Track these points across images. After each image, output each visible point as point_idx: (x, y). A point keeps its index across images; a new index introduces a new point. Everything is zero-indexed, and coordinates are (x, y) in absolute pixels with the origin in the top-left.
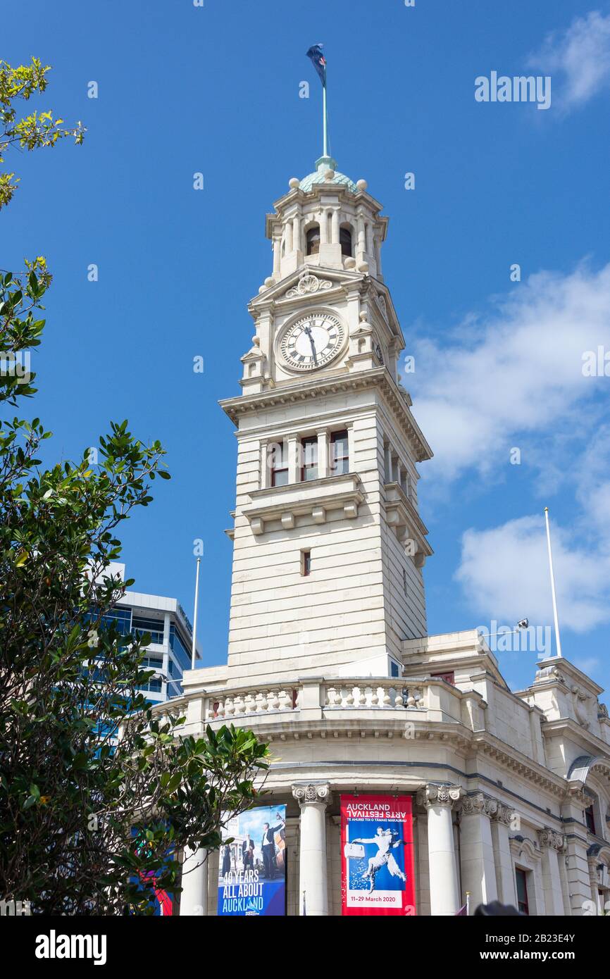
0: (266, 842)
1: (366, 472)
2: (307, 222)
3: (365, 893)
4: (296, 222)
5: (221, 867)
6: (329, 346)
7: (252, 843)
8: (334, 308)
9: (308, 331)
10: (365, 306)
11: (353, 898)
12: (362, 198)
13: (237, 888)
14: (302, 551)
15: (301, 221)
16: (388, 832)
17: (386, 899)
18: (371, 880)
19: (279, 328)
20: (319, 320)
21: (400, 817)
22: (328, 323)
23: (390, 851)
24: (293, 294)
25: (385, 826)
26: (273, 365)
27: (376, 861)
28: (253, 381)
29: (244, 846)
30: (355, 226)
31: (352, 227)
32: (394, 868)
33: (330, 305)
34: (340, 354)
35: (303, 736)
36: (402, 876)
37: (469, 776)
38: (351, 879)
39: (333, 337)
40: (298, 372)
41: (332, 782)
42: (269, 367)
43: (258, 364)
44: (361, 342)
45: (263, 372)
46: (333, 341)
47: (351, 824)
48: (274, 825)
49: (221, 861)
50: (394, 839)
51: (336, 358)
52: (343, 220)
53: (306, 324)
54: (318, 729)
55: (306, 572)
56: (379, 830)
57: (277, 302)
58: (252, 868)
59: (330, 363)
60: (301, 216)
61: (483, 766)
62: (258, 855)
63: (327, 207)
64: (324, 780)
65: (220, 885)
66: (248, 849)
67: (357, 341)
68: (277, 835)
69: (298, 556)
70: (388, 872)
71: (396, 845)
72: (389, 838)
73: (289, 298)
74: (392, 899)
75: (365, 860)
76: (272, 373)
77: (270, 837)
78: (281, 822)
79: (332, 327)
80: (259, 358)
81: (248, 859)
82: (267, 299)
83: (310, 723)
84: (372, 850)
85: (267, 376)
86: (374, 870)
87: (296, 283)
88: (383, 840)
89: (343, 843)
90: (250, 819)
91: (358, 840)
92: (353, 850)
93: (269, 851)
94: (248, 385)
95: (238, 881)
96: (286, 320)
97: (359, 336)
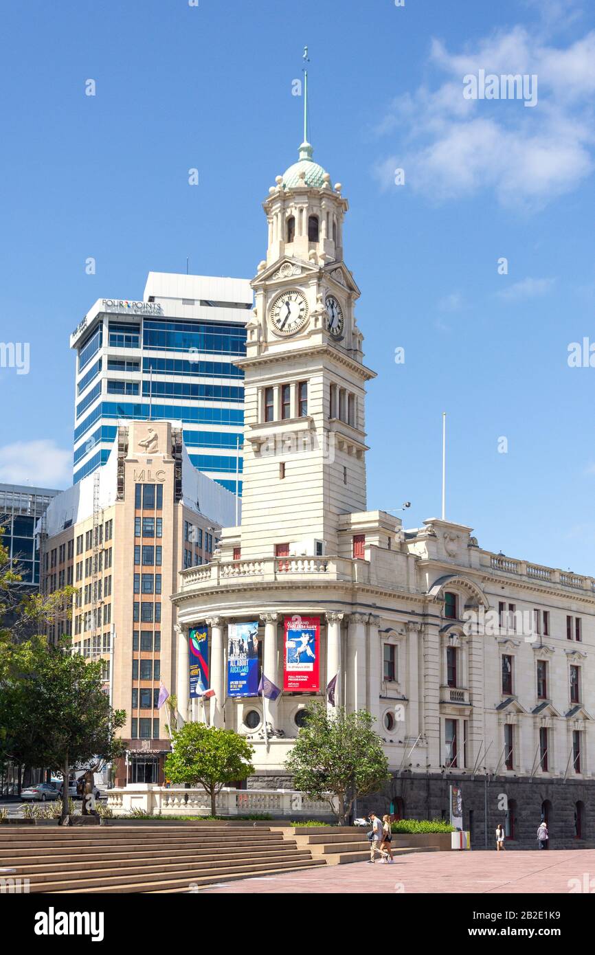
0: (249, 640)
1: (316, 414)
2: (287, 215)
3: (295, 664)
4: (279, 215)
5: (229, 651)
6: (300, 317)
7: (243, 640)
8: (303, 289)
9: (287, 304)
10: (322, 289)
11: (289, 667)
12: (324, 193)
13: (236, 662)
14: (281, 463)
15: (283, 214)
16: (307, 635)
17: (305, 667)
18: (298, 658)
19: (270, 300)
20: (294, 296)
21: (314, 628)
22: (300, 299)
23: (309, 644)
24: (277, 277)
25: (306, 632)
26: (266, 329)
27: (301, 649)
28: (253, 344)
29: (239, 642)
30: (320, 216)
31: (318, 216)
32: (310, 652)
33: (301, 285)
34: (306, 324)
35: (264, 589)
36: (313, 656)
37: (352, 604)
38: (289, 658)
39: (302, 310)
40: (280, 336)
41: (279, 612)
42: (263, 333)
43: (256, 331)
44: (317, 320)
45: (259, 337)
46: (302, 313)
47: (289, 631)
48: (253, 632)
49: (229, 649)
50: (310, 638)
51: (303, 327)
52: (311, 213)
53: (286, 298)
54: (272, 586)
55: (284, 477)
56: (303, 634)
57: (267, 283)
58: (243, 652)
59: (300, 330)
60: (283, 210)
61: (362, 598)
62: (246, 646)
63: (300, 205)
64: (274, 611)
65: (229, 660)
66: (241, 643)
67: (314, 318)
68: (254, 636)
69: (278, 467)
70: (306, 654)
71: (311, 641)
72: (308, 638)
73: (275, 280)
74: (308, 667)
75: (296, 649)
76: (265, 337)
77: (251, 638)
78: (256, 630)
79: (301, 302)
80: (256, 327)
81: (241, 648)
82: (261, 281)
83: (267, 583)
84: (299, 644)
85: (261, 339)
86: (300, 654)
87: (278, 269)
88: (305, 639)
89: (285, 641)
90: (242, 629)
91: (293, 639)
92: (290, 644)
93: (251, 644)
94: (251, 346)
95: (237, 658)
96: (274, 295)
97: (315, 316)
